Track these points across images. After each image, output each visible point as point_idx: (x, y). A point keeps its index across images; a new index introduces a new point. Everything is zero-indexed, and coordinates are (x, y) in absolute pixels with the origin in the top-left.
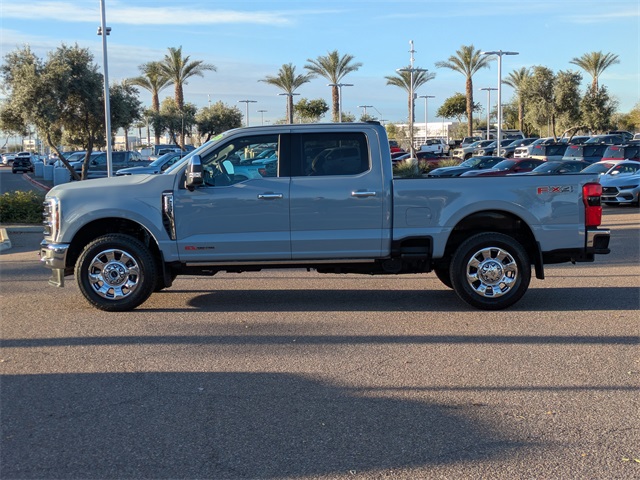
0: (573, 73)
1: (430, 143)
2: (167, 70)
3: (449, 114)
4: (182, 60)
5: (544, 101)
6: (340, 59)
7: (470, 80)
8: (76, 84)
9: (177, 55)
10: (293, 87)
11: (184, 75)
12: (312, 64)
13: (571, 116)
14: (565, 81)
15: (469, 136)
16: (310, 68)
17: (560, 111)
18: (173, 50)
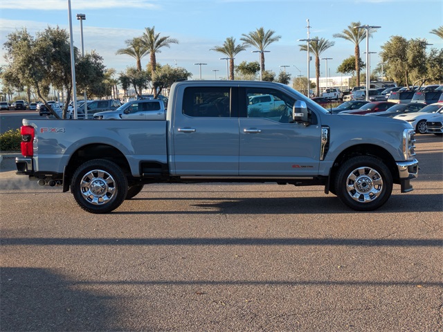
0: (421, 40)
1: (328, 91)
2: (145, 43)
3: (345, 70)
4: (155, 36)
5: (399, 61)
6: (265, 33)
7: (358, 46)
8: (57, 54)
9: (151, 32)
10: (234, 54)
11: (156, 47)
12: (246, 38)
13: (419, 71)
14: (415, 46)
15: (357, 86)
16: (244, 40)
17: (411, 67)
18: (148, 29)
